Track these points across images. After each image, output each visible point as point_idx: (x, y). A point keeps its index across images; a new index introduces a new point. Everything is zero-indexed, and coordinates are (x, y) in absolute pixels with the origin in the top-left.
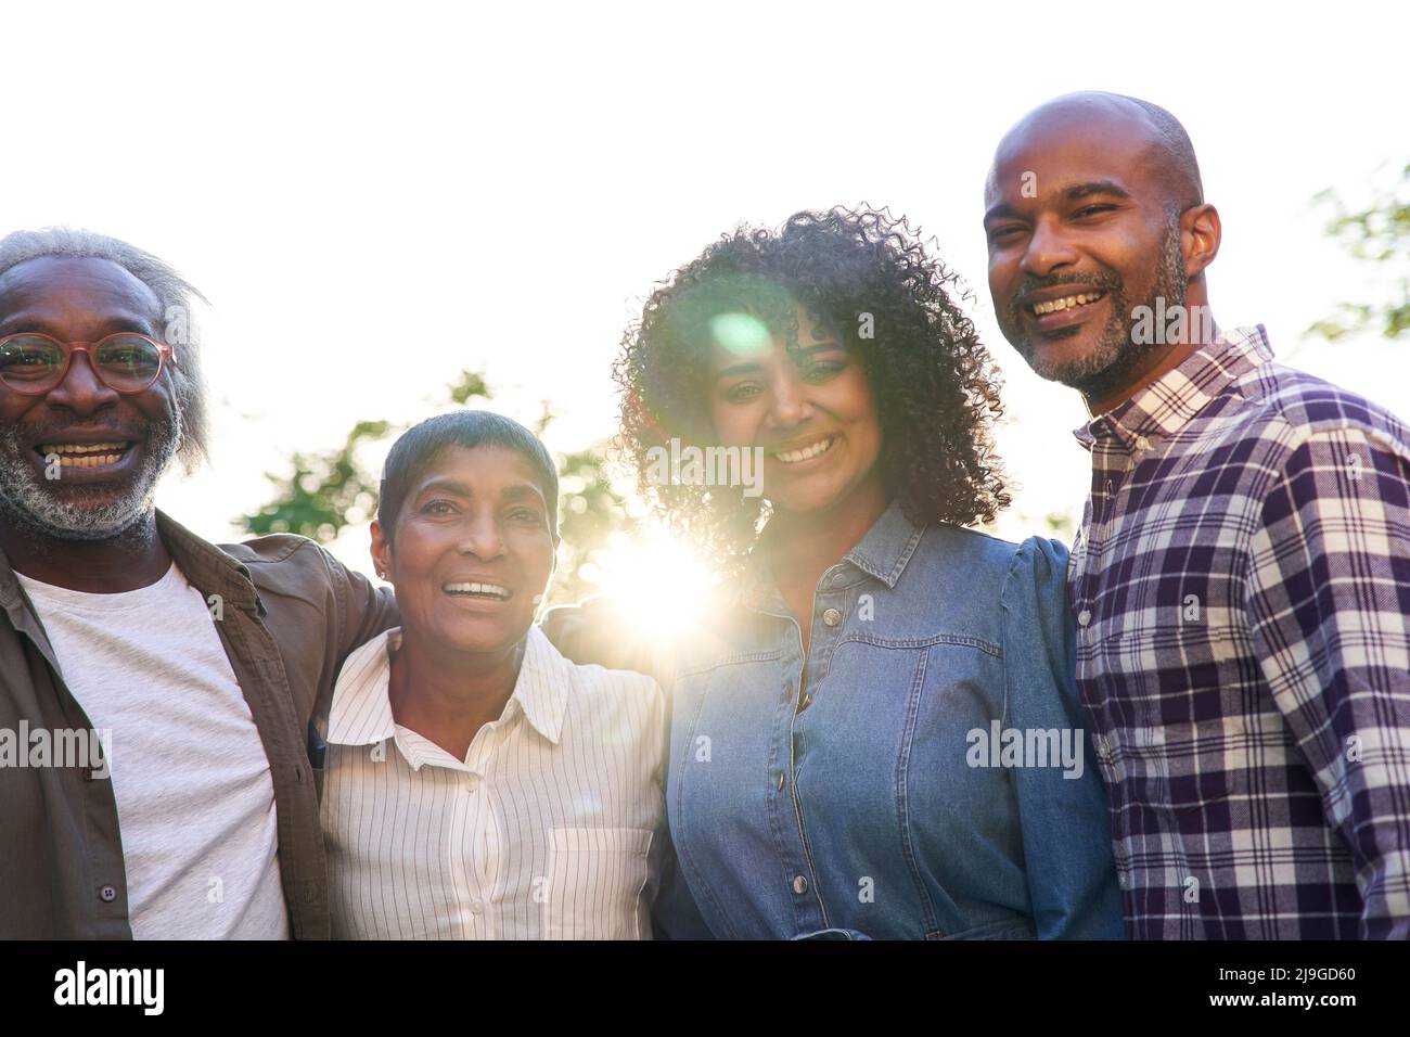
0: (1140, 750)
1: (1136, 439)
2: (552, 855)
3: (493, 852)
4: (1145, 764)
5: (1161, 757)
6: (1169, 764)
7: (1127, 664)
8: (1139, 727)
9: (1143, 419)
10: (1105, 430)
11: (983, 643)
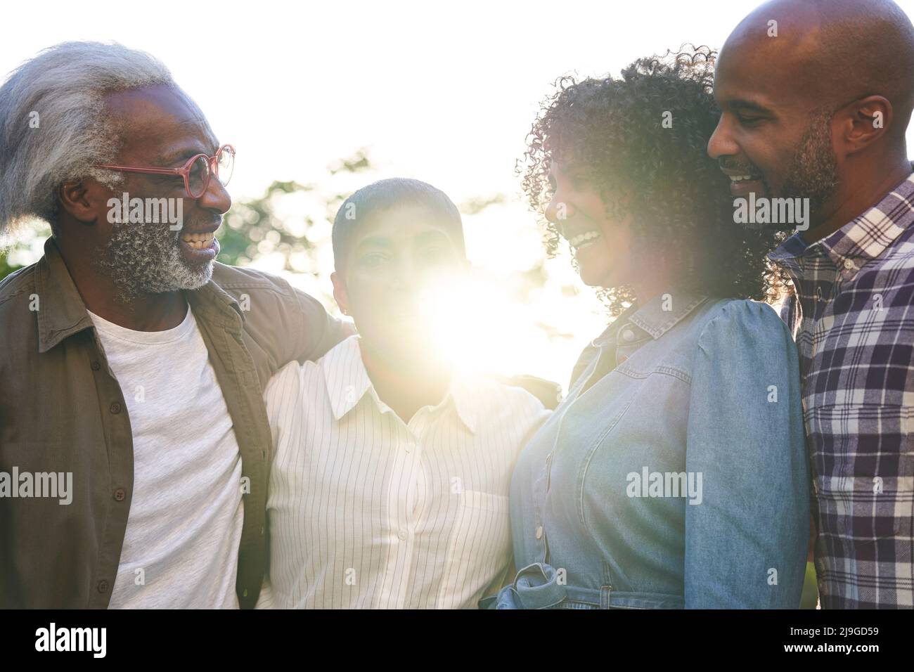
0: (833, 494)
1: (844, 261)
2: (462, 507)
3: (421, 498)
4: (836, 505)
5: (849, 500)
6: (854, 506)
7: (837, 428)
8: (835, 476)
9: (851, 246)
10: (817, 252)
11: (682, 373)
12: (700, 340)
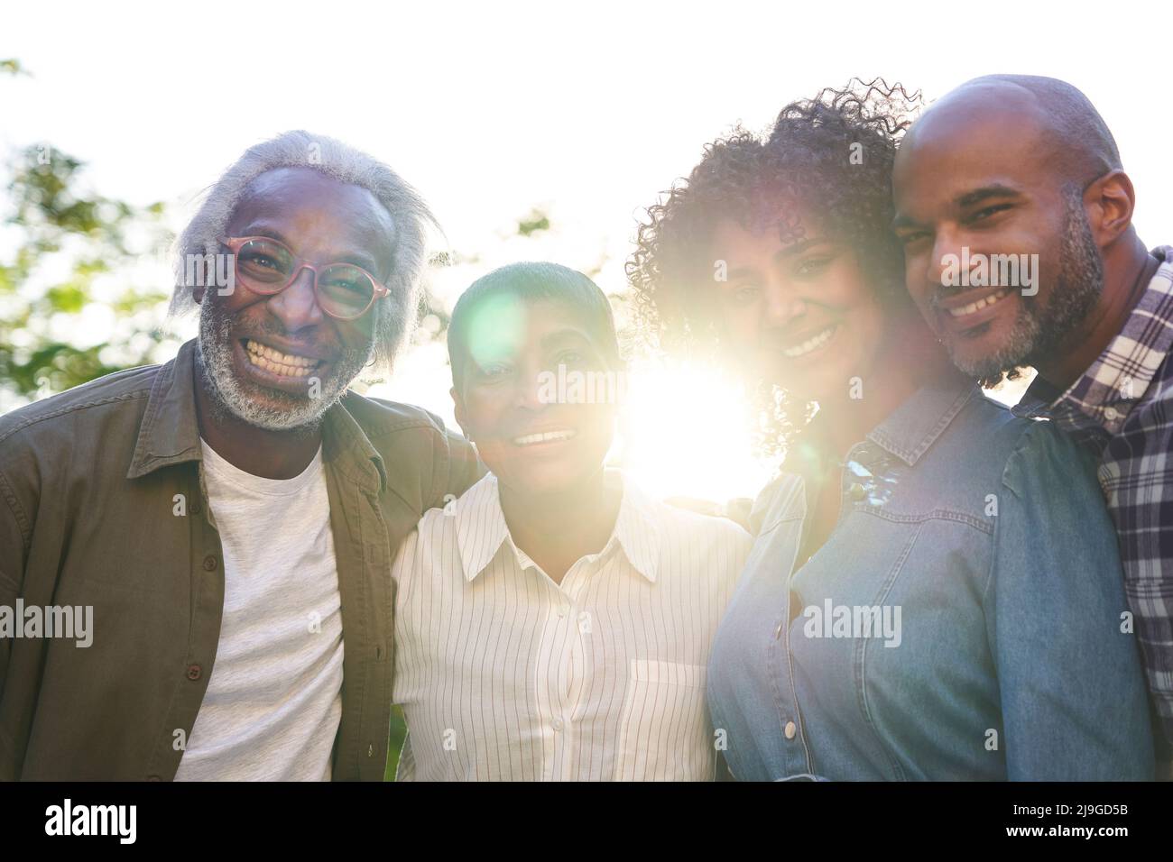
1: (1103, 412)
2: (632, 684)
3: (578, 675)
9: (1105, 391)
11: (976, 520)
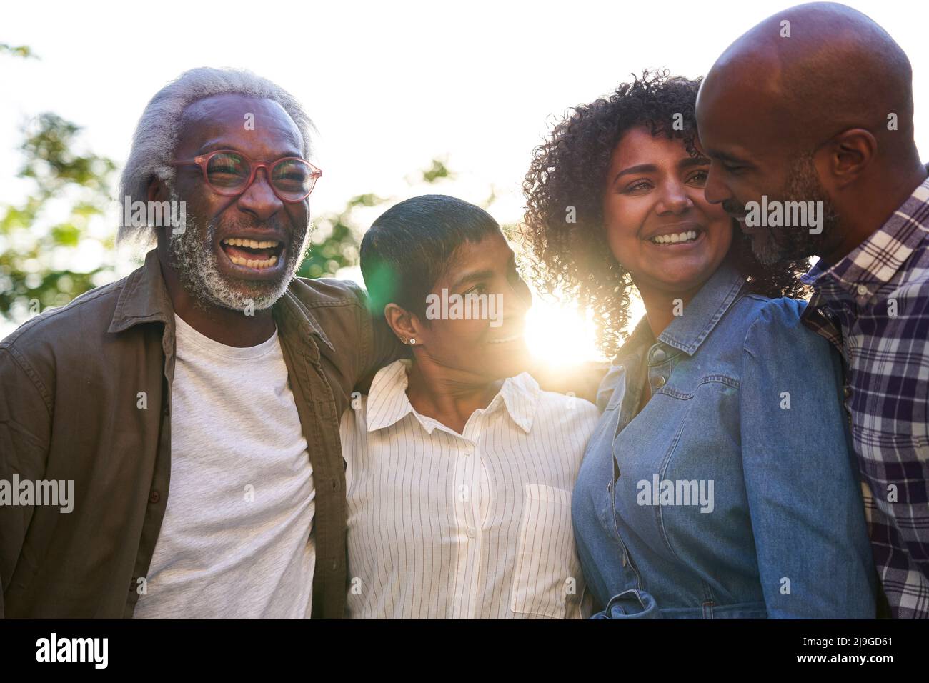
1: (856, 288)
2: (528, 501)
3: (486, 495)
9: (860, 273)
10: (828, 280)
11: (728, 379)
12: (745, 344)
